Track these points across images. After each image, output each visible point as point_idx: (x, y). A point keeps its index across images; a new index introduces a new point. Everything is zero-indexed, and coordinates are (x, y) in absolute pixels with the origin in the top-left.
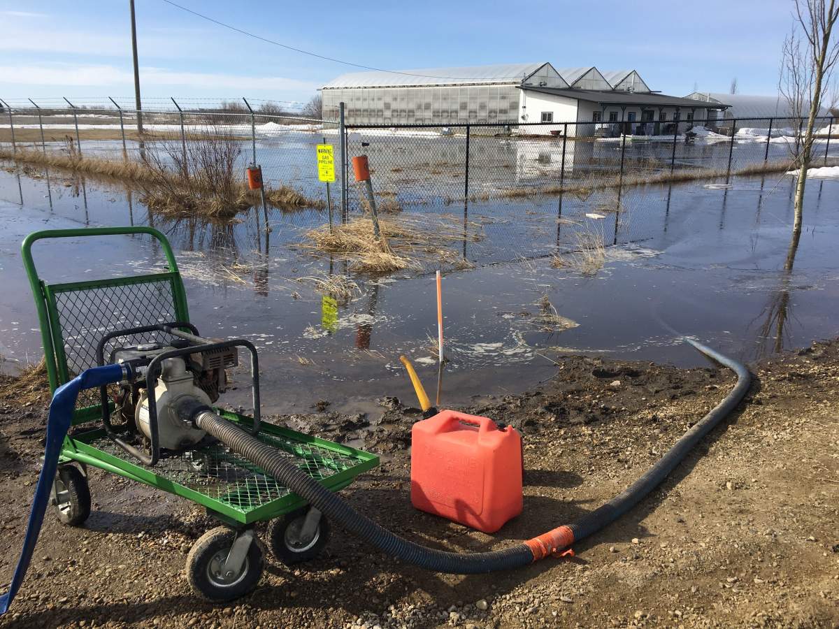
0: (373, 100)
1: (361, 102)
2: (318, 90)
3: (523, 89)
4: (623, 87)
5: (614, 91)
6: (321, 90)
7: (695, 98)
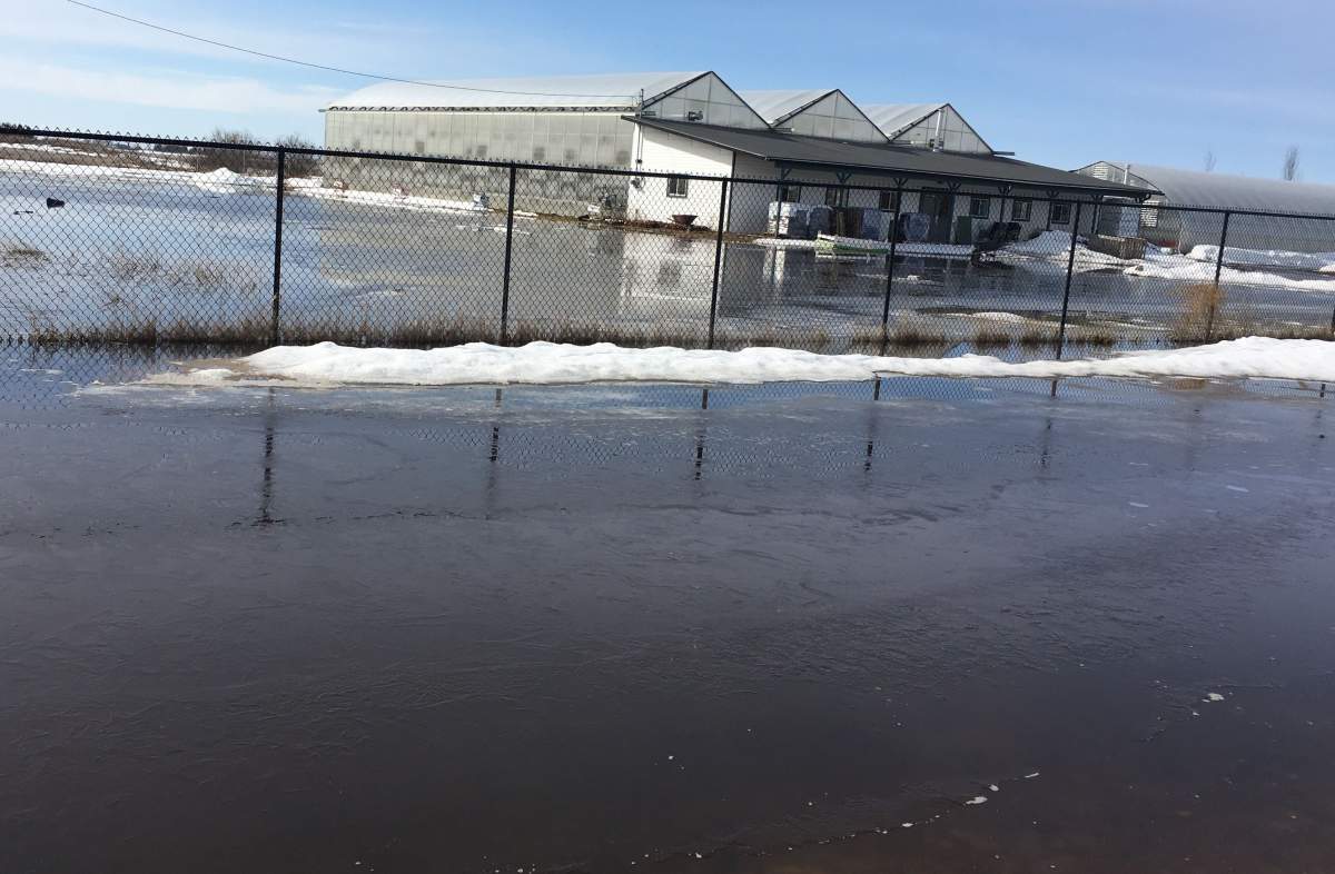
0: (400, 133)
1: (380, 137)
2: (320, 111)
3: (640, 124)
4: (917, 139)
5: (890, 145)
6: (324, 111)
7: (1101, 174)
